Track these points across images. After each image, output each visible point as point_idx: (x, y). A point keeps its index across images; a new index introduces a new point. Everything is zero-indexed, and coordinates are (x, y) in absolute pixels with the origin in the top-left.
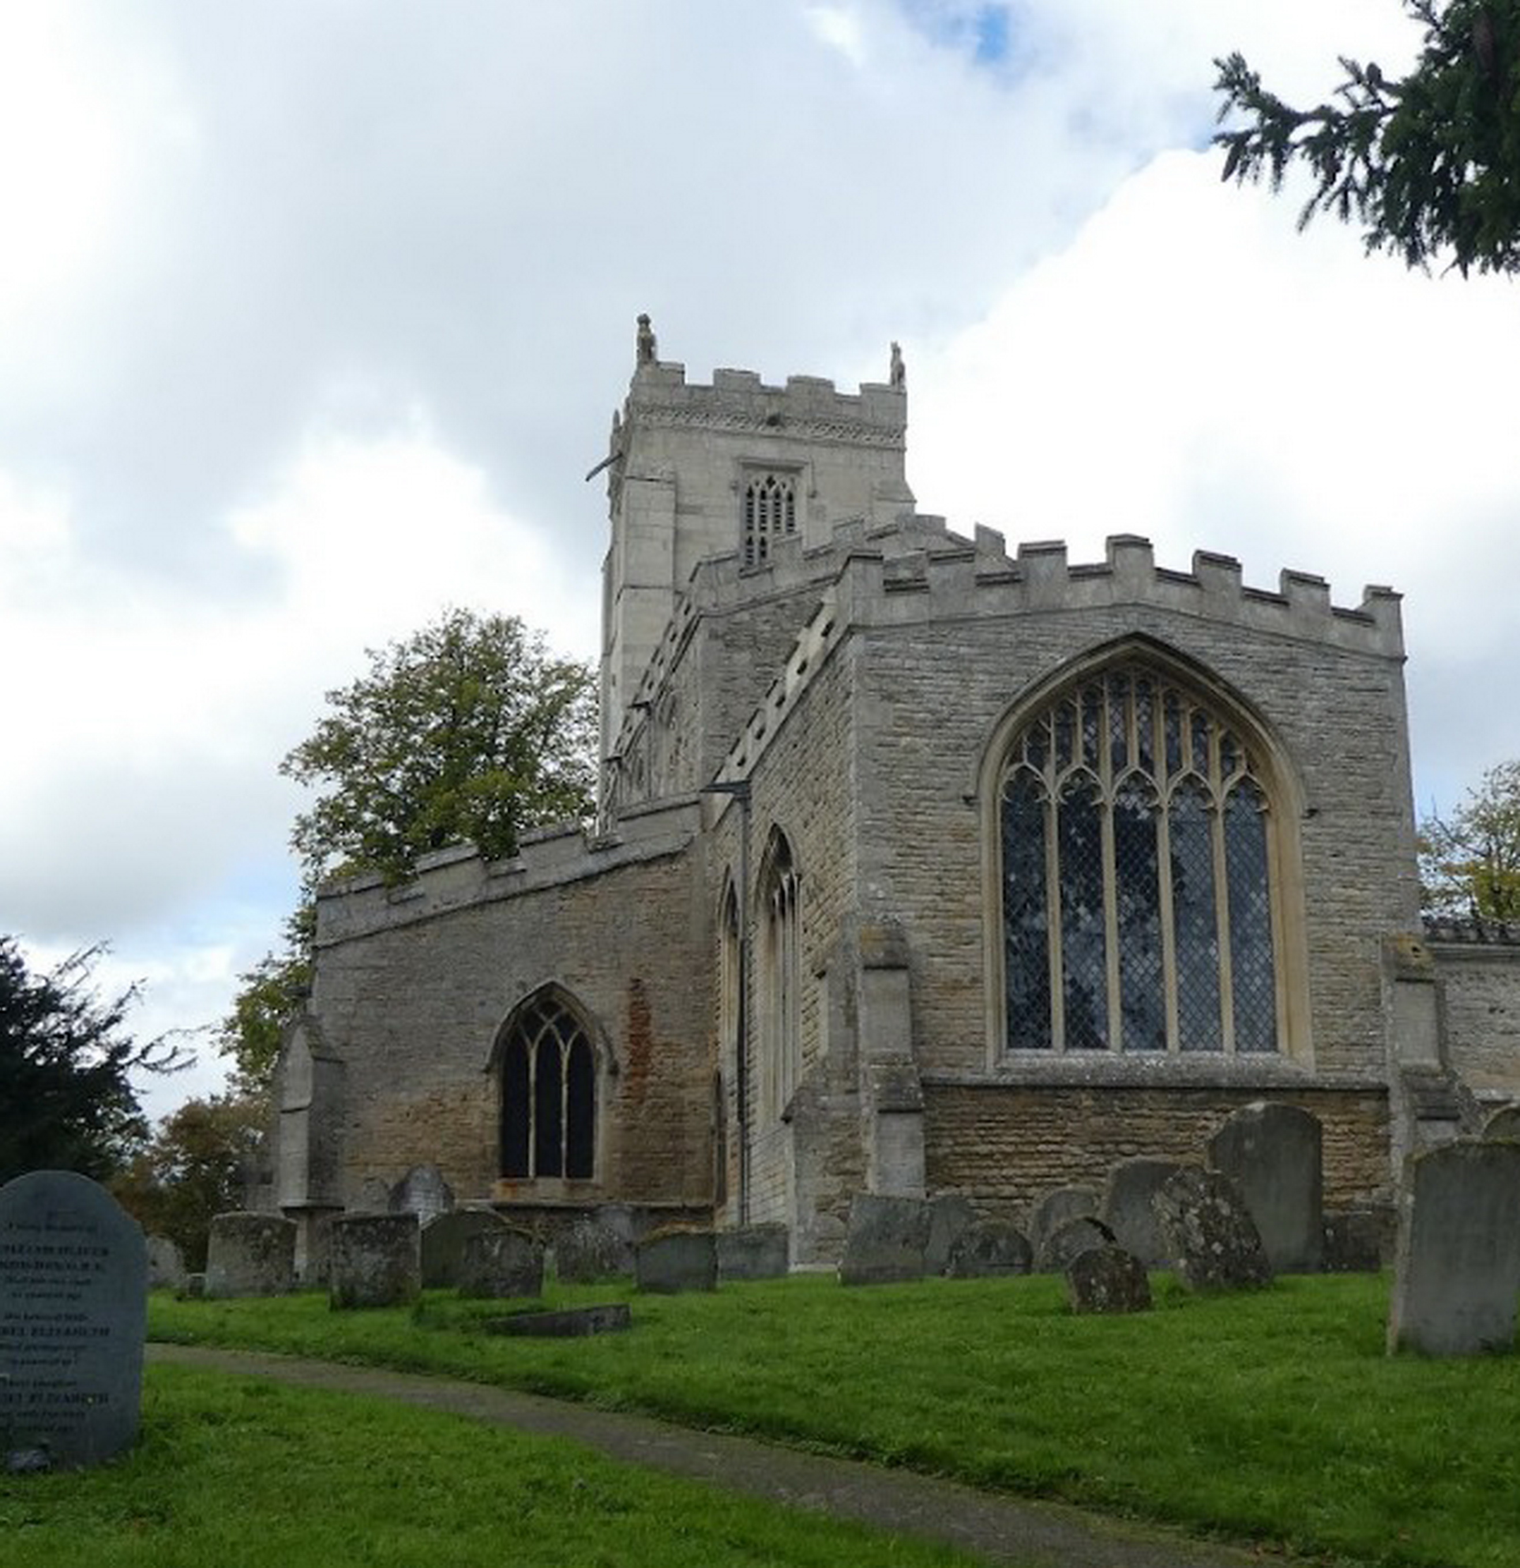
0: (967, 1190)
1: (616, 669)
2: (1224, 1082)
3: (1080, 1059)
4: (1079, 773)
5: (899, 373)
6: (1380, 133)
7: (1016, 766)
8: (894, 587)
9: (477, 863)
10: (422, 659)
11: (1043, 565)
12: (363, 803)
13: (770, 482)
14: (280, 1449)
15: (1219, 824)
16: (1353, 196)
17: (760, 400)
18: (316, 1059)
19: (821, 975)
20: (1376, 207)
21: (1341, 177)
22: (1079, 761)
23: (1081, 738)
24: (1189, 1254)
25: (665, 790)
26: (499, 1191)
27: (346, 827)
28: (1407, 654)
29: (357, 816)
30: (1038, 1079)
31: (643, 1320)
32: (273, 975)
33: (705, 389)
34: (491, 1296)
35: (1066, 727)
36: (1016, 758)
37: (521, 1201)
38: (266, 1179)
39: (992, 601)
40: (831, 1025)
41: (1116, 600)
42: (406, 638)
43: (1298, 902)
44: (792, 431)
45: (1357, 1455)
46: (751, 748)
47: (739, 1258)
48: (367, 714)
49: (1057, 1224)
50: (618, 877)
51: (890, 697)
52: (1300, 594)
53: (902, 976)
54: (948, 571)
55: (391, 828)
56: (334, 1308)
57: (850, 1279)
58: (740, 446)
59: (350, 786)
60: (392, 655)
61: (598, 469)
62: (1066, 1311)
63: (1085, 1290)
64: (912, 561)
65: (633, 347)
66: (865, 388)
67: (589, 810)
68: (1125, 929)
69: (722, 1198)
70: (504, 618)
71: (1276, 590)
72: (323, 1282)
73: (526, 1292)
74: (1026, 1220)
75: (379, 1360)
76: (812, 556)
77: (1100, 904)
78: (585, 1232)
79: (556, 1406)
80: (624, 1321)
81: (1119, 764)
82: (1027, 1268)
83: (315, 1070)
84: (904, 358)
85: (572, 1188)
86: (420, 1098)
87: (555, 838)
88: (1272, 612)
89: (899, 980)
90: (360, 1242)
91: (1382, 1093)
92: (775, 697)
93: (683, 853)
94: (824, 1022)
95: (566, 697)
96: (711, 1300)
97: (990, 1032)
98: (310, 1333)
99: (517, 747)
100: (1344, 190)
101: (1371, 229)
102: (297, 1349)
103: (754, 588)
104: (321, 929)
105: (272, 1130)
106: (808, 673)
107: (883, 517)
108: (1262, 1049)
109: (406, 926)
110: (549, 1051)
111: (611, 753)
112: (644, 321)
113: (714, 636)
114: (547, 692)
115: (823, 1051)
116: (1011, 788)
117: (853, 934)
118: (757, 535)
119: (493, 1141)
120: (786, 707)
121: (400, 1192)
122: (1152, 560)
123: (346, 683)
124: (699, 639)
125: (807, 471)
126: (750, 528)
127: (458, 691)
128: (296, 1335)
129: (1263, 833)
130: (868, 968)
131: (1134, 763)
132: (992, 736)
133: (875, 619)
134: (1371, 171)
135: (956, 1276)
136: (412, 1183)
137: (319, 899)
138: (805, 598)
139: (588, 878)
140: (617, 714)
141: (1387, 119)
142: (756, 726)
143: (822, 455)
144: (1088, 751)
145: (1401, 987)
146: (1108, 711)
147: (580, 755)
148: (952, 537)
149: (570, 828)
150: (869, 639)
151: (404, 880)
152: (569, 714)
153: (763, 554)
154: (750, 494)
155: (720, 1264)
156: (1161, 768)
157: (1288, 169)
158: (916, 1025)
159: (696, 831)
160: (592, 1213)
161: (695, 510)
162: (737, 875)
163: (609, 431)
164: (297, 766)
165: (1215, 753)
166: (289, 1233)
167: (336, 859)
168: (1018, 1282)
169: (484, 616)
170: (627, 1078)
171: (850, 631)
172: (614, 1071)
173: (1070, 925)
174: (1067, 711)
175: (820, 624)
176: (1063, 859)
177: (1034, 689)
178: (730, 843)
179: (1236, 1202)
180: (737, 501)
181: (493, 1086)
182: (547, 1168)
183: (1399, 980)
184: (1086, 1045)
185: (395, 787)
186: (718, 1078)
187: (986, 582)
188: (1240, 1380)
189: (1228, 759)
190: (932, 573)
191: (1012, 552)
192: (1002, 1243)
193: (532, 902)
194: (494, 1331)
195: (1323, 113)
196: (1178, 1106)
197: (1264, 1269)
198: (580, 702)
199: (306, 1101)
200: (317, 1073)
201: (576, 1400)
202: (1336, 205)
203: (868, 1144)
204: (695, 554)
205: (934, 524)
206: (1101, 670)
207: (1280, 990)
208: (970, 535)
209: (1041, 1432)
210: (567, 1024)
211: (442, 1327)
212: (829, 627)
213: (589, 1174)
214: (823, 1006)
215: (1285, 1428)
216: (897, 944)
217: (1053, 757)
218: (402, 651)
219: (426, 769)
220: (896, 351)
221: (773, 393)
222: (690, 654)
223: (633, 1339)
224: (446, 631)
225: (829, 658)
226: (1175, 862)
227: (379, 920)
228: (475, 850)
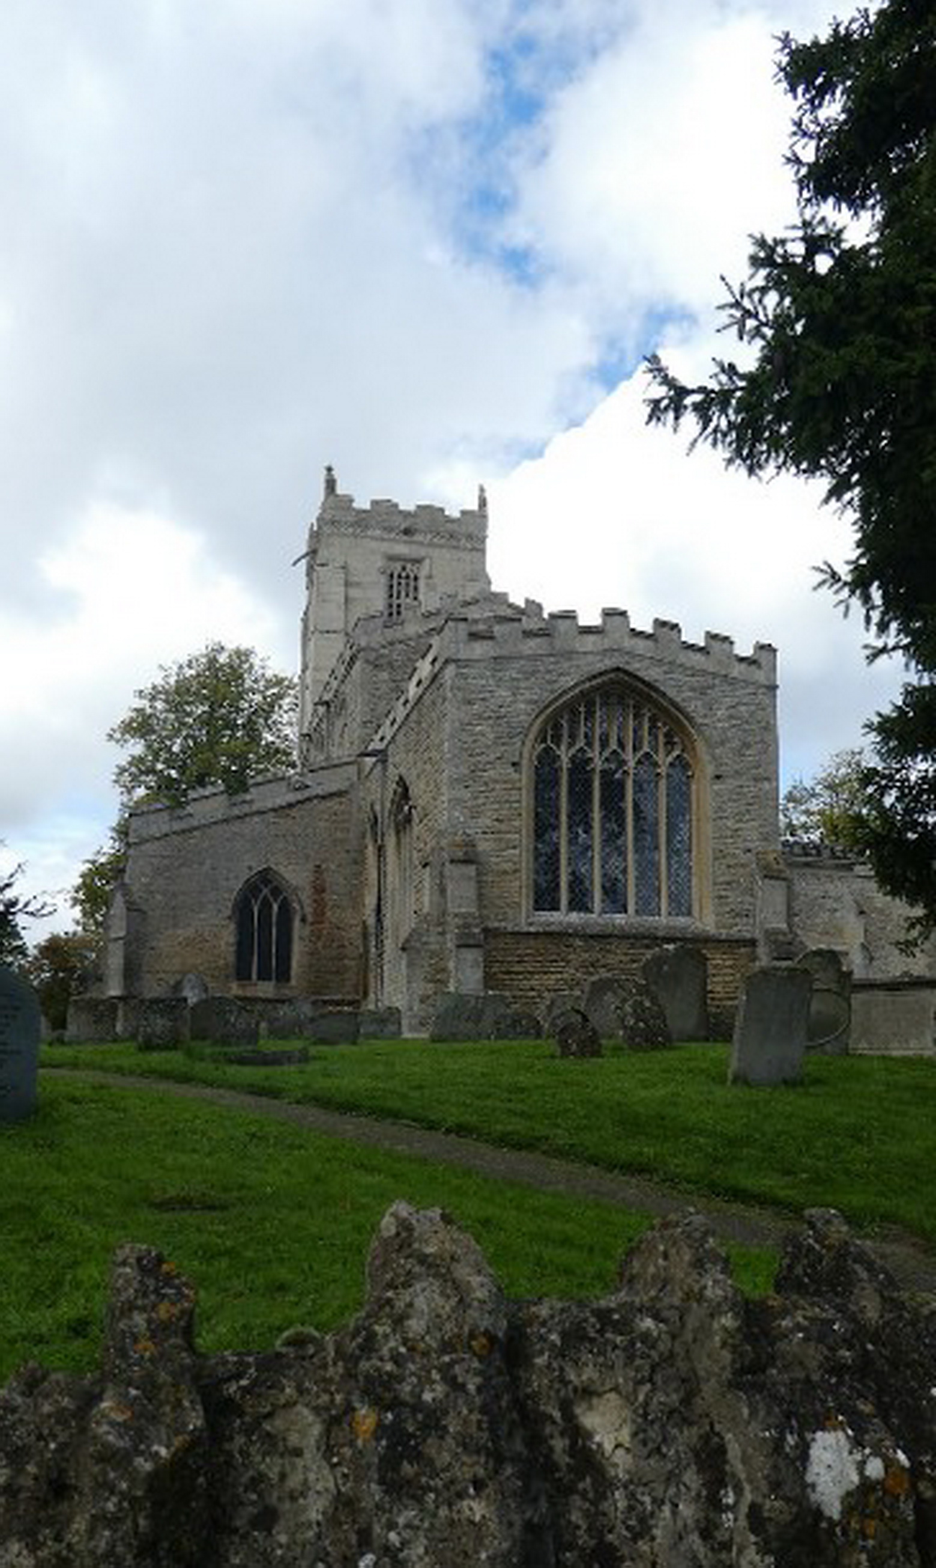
0: (507, 994)
1: (309, 681)
2: (660, 934)
3: (575, 917)
4: (581, 749)
5: (483, 503)
6: (734, 402)
7: (543, 746)
8: (474, 636)
9: (225, 796)
10: (193, 672)
11: (563, 625)
12: (156, 759)
13: (404, 569)
14: (112, 1115)
15: (663, 784)
16: (719, 435)
17: (400, 518)
18: (128, 909)
19: (425, 866)
20: (730, 444)
21: (712, 425)
22: (581, 743)
23: (583, 729)
24: (625, 1028)
25: (337, 753)
26: (235, 989)
27: (147, 773)
28: (778, 683)
29: (154, 765)
30: (553, 928)
31: (314, 1058)
32: (103, 860)
33: (365, 511)
34: (230, 1045)
35: (574, 723)
36: (544, 740)
37: (249, 995)
38: (100, 979)
39: (532, 645)
40: (431, 895)
41: (606, 646)
42: (184, 660)
43: (708, 829)
44: (418, 537)
45: (701, 1132)
46: (387, 731)
47: (372, 1028)
48: (159, 705)
49: (556, 1012)
50: (308, 806)
51: (470, 703)
52: (716, 645)
53: (474, 867)
54: (507, 628)
55: (174, 773)
56: (140, 1049)
57: (435, 1039)
58: (385, 547)
59: (149, 747)
60: (175, 669)
61: (299, 560)
62: (553, 1057)
63: (564, 1045)
64: (486, 620)
65: (322, 486)
66: (464, 513)
67: (293, 765)
68: (606, 842)
69: (366, 994)
70: (243, 648)
71: (702, 644)
72: (133, 1037)
73: (249, 1043)
74: (540, 1012)
75: (165, 1076)
76: (429, 615)
77: (591, 827)
78: (283, 1010)
79: (264, 1100)
80: (305, 1058)
81: (604, 744)
82: (538, 1035)
83: (128, 917)
84: (487, 495)
85: (276, 987)
86: (190, 932)
87: (270, 781)
88: (698, 656)
89: (471, 870)
90: (155, 1012)
91: (753, 943)
92: (402, 700)
93: (346, 792)
94: (427, 892)
95: (280, 697)
96: (354, 1048)
97: (524, 902)
98: (125, 1062)
99: (250, 726)
100: (715, 431)
101: (728, 455)
102: (120, 1070)
103: (390, 634)
104: (131, 834)
105: (102, 952)
106: (422, 687)
107: (470, 593)
108: (683, 914)
109: (183, 831)
110: (266, 905)
111: (305, 731)
112: (329, 469)
113: (367, 661)
114: (269, 693)
115: (426, 910)
116: (540, 758)
117: (444, 842)
118: (395, 602)
119: (231, 959)
120: (409, 706)
121: (178, 986)
122: (628, 623)
123: (147, 686)
124: (358, 665)
125: (427, 561)
126: (391, 596)
127: (215, 690)
128: (118, 1062)
129: (689, 788)
130: (452, 861)
131: (613, 745)
132: (531, 725)
133: (462, 655)
134: (729, 422)
135: (496, 1038)
136: (185, 982)
137: (131, 815)
138: (422, 640)
139: (290, 806)
140: (309, 708)
141: (738, 394)
142: (391, 717)
143: (436, 553)
144: (586, 736)
145: (767, 881)
146: (598, 714)
147: (287, 731)
148: (511, 606)
149: (280, 775)
150: (459, 667)
151: (181, 805)
152: (280, 707)
153: (399, 613)
154: (392, 576)
155: (362, 1031)
156: (630, 747)
157: (682, 420)
158: (480, 896)
159: (355, 778)
160: (290, 1001)
161: (358, 584)
162: (378, 808)
163: (307, 536)
164: (118, 735)
165: (661, 739)
166: (114, 1009)
167: (141, 792)
168: (530, 1042)
169: (230, 646)
170: (312, 924)
171: (447, 662)
172: (303, 920)
173: (573, 840)
174: (574, 713)
175: (430, 658)
176: (569, 801)
177: (556, 699)
178: (374, 785)
179: (654, 1001)
180: (384, 580)
181: (233, 926)
182: (263, 976)
183: (766, 876)
184: (580, 910)
185: (176, 749)
186: (365, 927)
187: (528, 634)
188: (643, 1093)
189: (670, 743)
190: (497, 629)
191: (546, 616)
192: (524, 1022)
193: (256, 819)
194: (231, 1062)
195: (702, 390)
196: (633, 946)
197: (668, 1038)
198: (287, 700)
199: (122, 934)
200: (128, 918)
201: (276, 1098)
202: (710, 440)
203: (451, 965)
204: (358, 611)
205: (501, 598)
206: (594, 689)
207: (694, 881)
208: (523, 605)
209: (530, 1117)
210: (276, 891)
211: (202, 1060)
212: (434, 660)
213: (288, 980)
214: (427, 885)
215: (663, 1118)
216: (470, 849)
217: (565, 739)
218: (181, 667)
219: (194, 738)
220: (482, 490)
221: (406, 514)
222: (353, 672)
223: (309, 1068)
224: (207, 655)
225: (435, 677)
226: (636, 805)
227: (165, 829)
228: (222, 788)
